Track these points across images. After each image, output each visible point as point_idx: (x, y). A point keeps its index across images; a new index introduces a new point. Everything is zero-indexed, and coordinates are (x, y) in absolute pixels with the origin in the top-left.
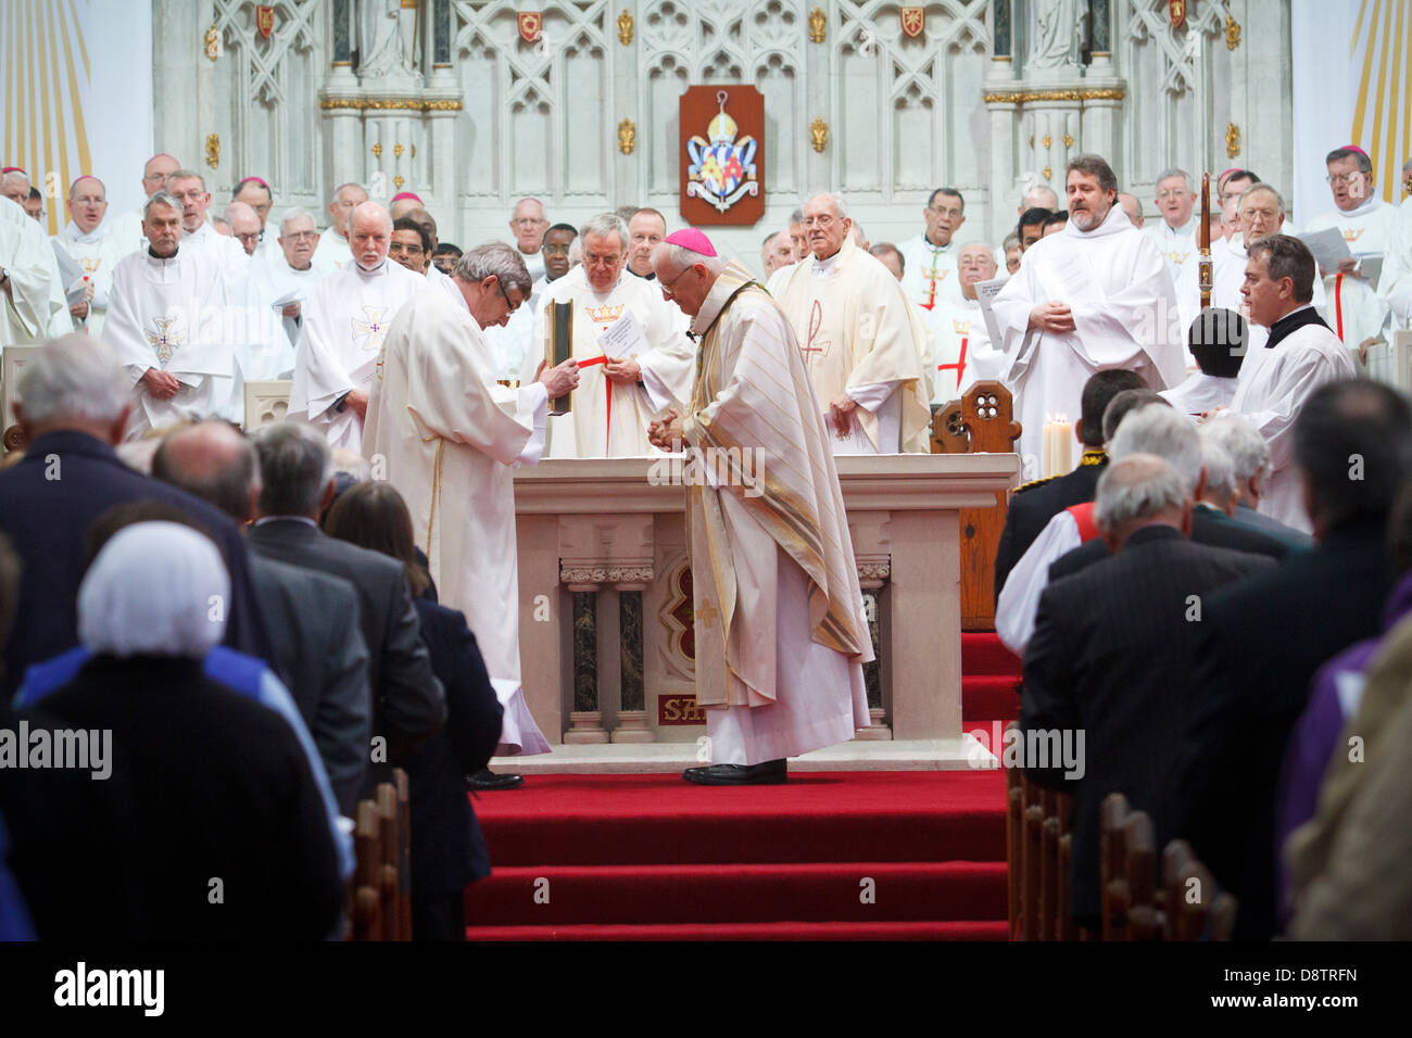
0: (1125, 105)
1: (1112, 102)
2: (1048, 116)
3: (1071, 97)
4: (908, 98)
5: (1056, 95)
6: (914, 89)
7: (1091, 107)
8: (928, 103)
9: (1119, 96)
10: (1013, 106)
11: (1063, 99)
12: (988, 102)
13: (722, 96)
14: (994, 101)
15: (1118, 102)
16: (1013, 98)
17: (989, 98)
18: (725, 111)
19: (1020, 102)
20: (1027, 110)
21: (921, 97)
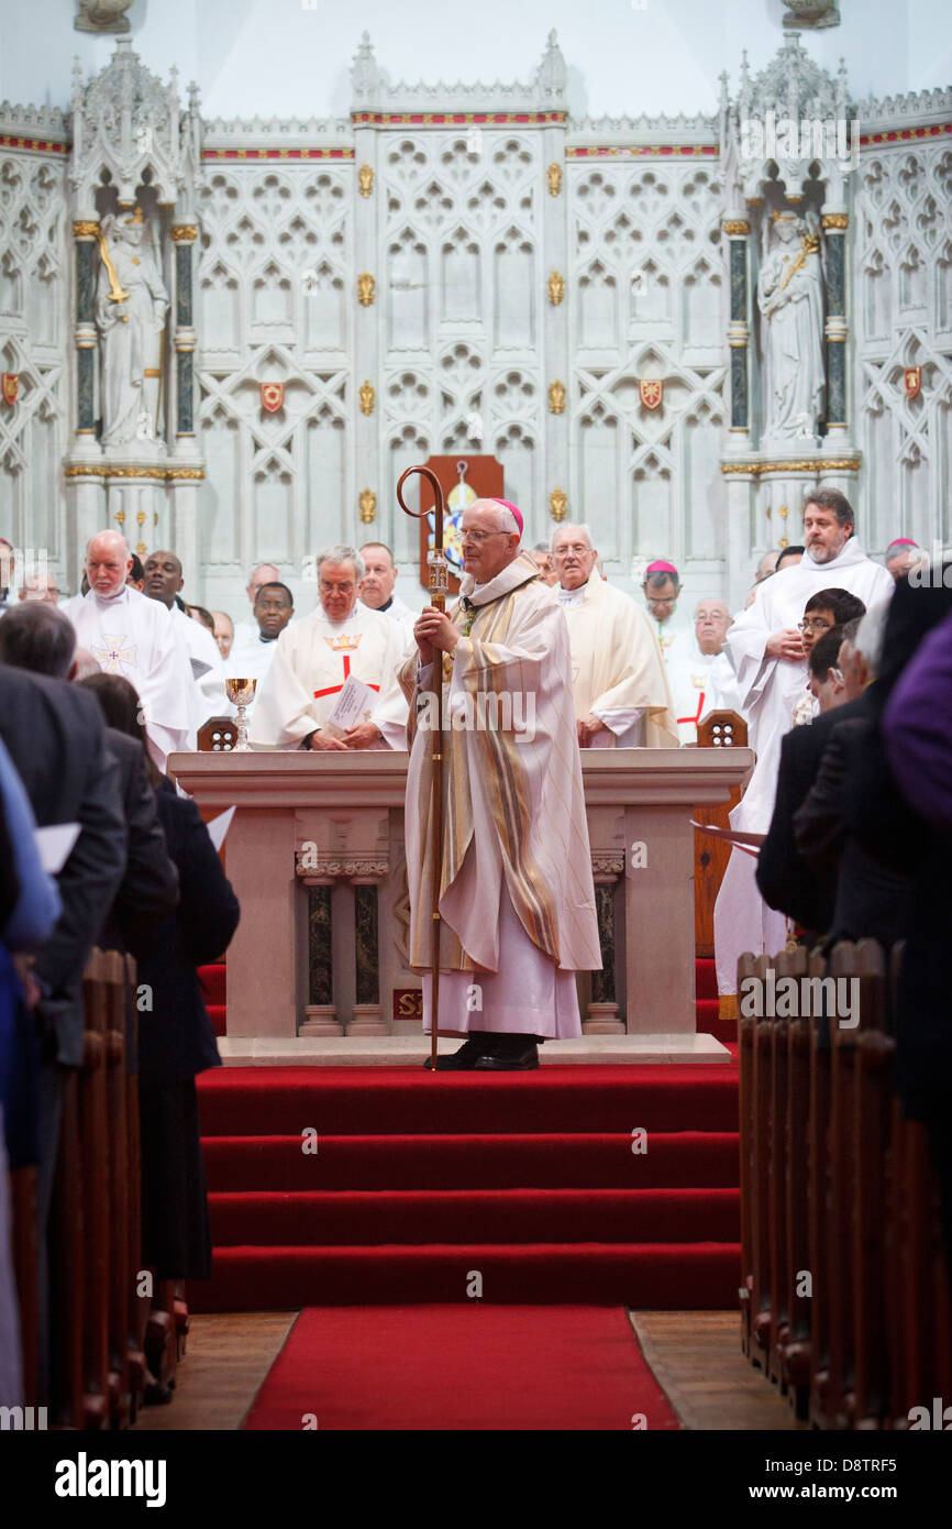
0: (860, 476)
1: (848, 472)
2: (784, 486)
3: (807, 467)
4: (647, 469)
5: (793, 466)
6: (652, 460)
7: (825, 477)
8: (666, 474)
9: (855, 467)
10: (750, 477)
11: (800, 470)
12: (725, 472)
13: (462, 466)
14: (731, 472)
15: (854, 473)
16: (750, 469)
17: (726, 469)
18: (467, 480)
19: (757, 473)
20: (764, 481)
21: (659, 469)
